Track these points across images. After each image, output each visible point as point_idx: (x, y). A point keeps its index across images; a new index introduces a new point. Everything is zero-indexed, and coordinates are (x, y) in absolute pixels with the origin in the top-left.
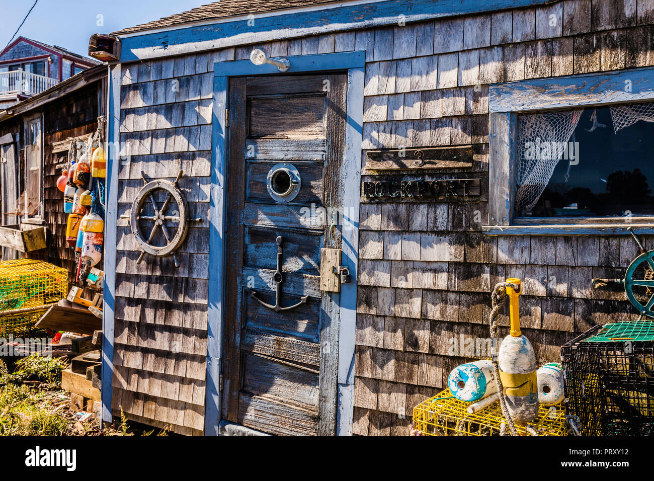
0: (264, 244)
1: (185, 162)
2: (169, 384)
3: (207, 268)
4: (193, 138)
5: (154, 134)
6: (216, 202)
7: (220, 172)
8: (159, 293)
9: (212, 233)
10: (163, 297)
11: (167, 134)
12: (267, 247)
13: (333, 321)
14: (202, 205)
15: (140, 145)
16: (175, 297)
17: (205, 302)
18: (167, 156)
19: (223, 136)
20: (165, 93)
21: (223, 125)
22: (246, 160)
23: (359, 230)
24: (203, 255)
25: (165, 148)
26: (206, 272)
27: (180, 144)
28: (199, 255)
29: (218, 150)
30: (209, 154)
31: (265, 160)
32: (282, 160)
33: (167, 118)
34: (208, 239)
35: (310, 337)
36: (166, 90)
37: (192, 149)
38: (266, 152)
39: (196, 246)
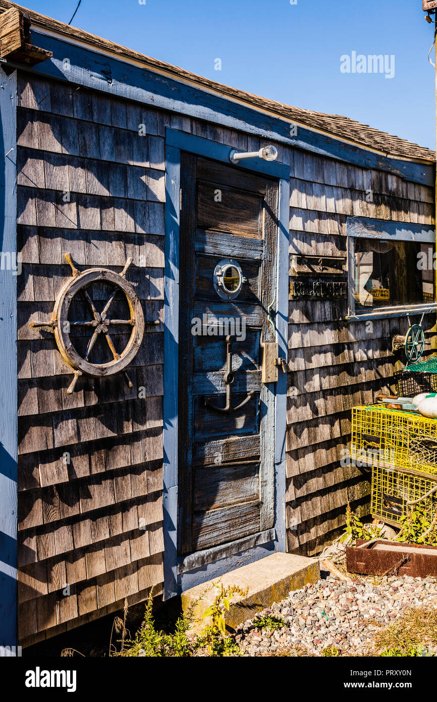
0: (209, 345)
1: (130, 246)
2: (115, 548)
3: (161, 382)
4: (139, 216)
5: (82, 200)
6: (170, 300)
7: (175, 264)
8: (94, 430)
9: (167, 338)
10: (103, 433)
11: (103, 203)
12: (212, 348)
13: (269, 409)
14: (152, 304)
15: (56, 212)
16: (120, 428)
17: (159, 423)
18: (104, 236)
19: (178, 221)
20: (98, 144)
21: (178, 207)
22: (196, 252)
23: (289, 324)
24: (154, 367)
25: (101, 224)
26: (161, 386)
27: (122, 221)
28: (149, 368)
29: (171, 237)
30: (161, 241)
31: (214, 254)
32: (229, 256)
33: (101, 181)
34: (162, 346)
35: (249, 430)
36: (98, 140)
37: (140, 230)
38: (215, 245)
39: (147, 356)
